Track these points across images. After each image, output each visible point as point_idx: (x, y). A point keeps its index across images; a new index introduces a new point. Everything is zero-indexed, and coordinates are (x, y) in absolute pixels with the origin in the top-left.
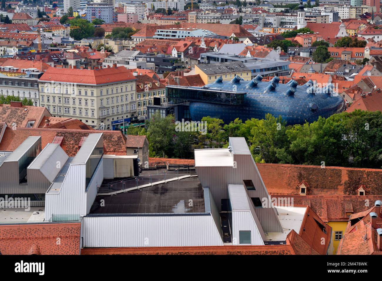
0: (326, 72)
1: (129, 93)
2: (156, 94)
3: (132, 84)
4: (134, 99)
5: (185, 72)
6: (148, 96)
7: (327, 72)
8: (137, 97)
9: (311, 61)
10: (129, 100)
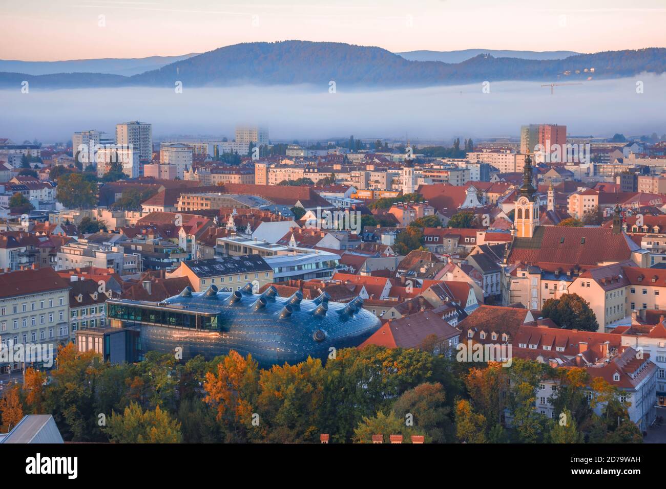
0: (399, 270)
1: (56, 310)
2: (96, 310)
3: (60, 294)
4: (65, 319)
5: (168, 272)
6: (91, 314)
7: (401, 271)
8: (70, 315)
9: (388, 250)
10: (56, 320)
